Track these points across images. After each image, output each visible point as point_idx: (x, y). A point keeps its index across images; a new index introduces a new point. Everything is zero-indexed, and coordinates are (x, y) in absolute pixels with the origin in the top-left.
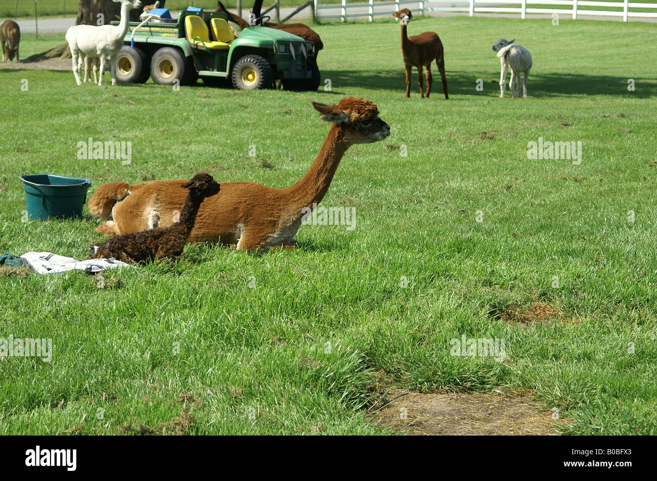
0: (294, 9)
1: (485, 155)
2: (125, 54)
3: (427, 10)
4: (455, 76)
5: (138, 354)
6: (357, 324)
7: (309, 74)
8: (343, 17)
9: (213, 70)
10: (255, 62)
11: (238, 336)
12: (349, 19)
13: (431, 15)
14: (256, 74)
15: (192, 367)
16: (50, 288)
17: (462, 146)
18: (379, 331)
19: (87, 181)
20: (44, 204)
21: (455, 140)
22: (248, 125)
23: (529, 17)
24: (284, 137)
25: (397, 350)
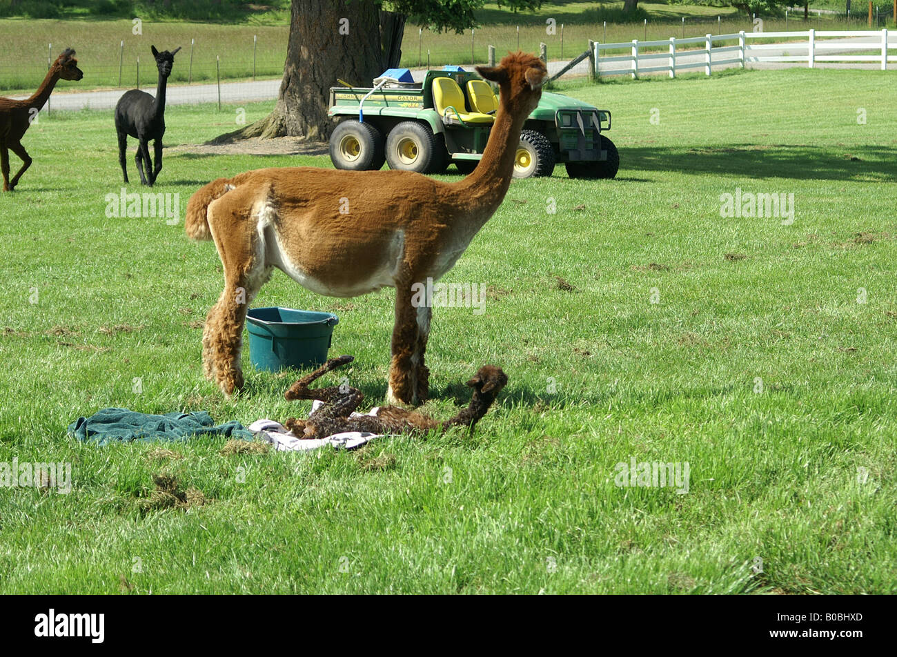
0: (567, 63)
1: (863, 266)
2: (351, 132)
3: (750, 60)
4: (801, 152)
5: (436, 567)
6: (735, 521)
7: (604, 155)
8: (634, 72)
9: (471, 152)
10: (529, 140)
11: (572, 540)
12: (641, 75)
13: (754, 67)
14: (530, 156)
15: (515, 586)
16: (298, 472)
17: (830, 255)
18: (769, 532)
19: (333, 315)
20: (275, 349)
21: (818, 245)
22: (527, 228)
23: (890, 67)
24: (581, 245)
25: (798, 559)
